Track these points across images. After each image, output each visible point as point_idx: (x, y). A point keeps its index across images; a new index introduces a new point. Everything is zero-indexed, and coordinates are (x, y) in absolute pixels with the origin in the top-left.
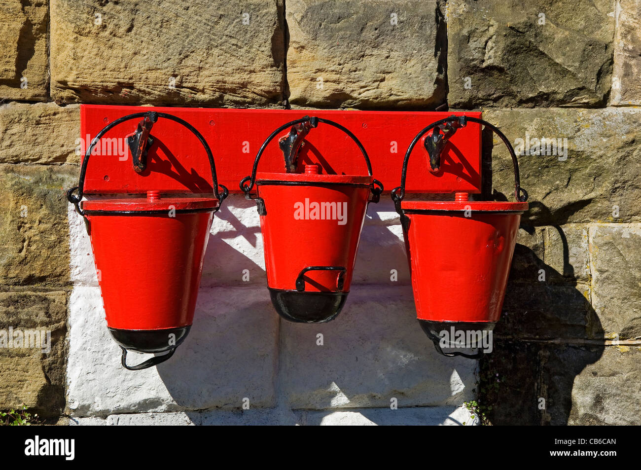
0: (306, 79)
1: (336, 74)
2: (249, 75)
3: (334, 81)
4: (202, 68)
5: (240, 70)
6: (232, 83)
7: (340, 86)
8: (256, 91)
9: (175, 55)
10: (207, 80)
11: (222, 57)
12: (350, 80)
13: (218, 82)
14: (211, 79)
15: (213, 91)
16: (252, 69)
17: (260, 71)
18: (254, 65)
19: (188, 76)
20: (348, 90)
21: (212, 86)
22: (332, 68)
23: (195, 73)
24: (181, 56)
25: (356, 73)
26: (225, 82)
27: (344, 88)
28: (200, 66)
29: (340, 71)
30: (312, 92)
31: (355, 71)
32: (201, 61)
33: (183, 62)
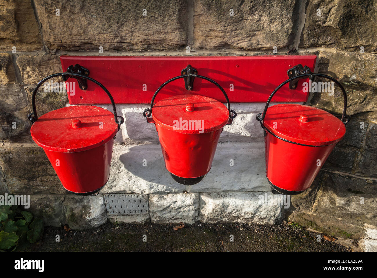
0: (202, 36)
1: (222, 32)
2: (164, 35)
3: (221, 37)
4: (133, 31)
5: (158, 32)
6: (154, 40)
7: (225, 40)
8: (170, 44)
9: (114, 24)
10: (137, 38)
11: (146, 24)
12: (232, 36)
13: (145, 40)
14: (140, 38)
15: (142, 44)
16: (166, 31)
17: (171, 32)
18: (167, 29)
19: (125, 36)
20: (230, 42)
21: (141, 42)
22: (220, 29)
23: (129, 34)
24: (119, 25)
25: (235, 31)
26: (149, 40)
27: (227, 41)
28: (132, 30)
29: (225, 30)
30: (207, 44)
31: (235, 30)
32: (132, 27)
33: (121, 28)
